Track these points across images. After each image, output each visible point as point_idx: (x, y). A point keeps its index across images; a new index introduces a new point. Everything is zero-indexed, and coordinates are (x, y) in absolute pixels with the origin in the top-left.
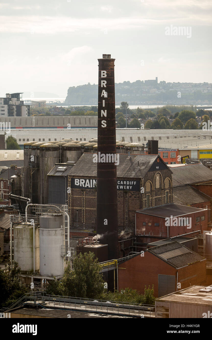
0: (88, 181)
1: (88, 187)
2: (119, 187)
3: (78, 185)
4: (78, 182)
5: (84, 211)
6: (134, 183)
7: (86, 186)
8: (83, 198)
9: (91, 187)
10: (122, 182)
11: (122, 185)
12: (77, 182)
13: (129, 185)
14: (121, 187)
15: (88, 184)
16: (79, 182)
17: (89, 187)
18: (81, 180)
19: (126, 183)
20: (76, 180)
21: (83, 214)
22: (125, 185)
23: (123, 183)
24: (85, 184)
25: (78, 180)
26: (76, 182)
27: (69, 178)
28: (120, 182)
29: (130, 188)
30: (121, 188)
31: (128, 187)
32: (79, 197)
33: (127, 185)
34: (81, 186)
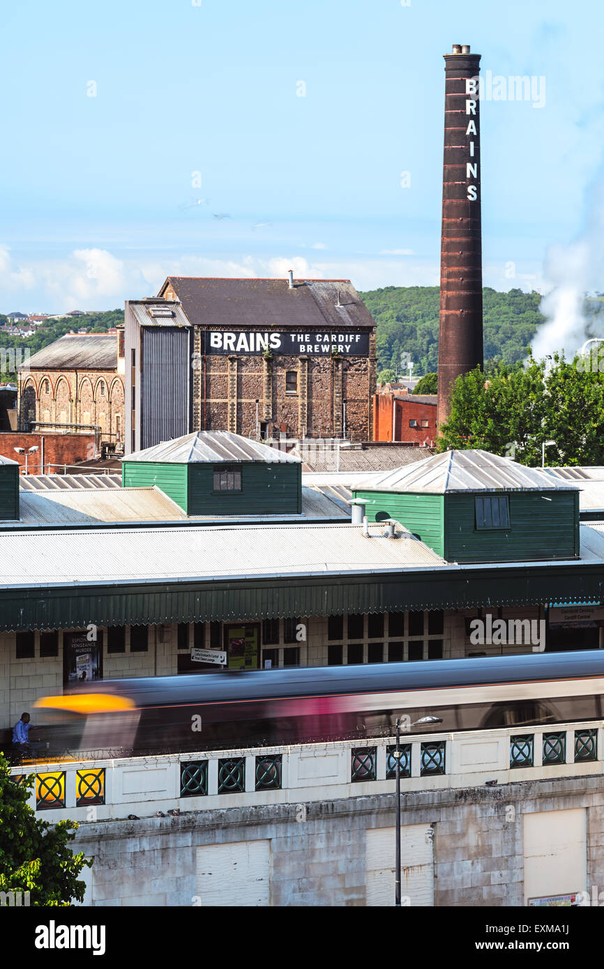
0: (243, 336)
1: (243, 350)
2: (320, 349)
3: (218, 346)
4: (218, 340)
5: (235, 407)
6: (355, 338)
7: (238, 349)
8: (231, 375)
9: (252, 349)
10: (326, 336)
11: (326, 343)
12: (216, 340)
13: (344, 343)
14: (325, 348)
15: (243, 344)
16: (222, 340)
17: (247, 350)
18: (226, 335)
19: (337, 339)
20: (213, 335)
21: (232, 413)
22: (334, 343)
23: (330, 338)
24: (235, 344)
25: (219, 335)
26: (213, 339)
27: (197, 332)
28: (323, 338)
29: (345, 349)
30: (323, 351)
31: (341, 348)
32: (222, 374)
33: (338, 343)
34: (226, 348)
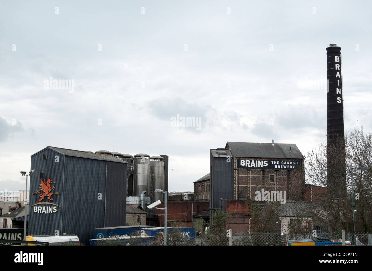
0: (253, 162)
1: (253, 167)
2: (283, 167)
3: (244, 165)
5: (250, 188)
6: (296, 163)
7: (251, 166)
8: (249, 176)
9: (257, 167)
10: (285, 162)
11: (285, 165)
12: (243, 163)
13: (292, 165)
15: (253, 164)
16: (245, 163)
17: (255, 167)
18: (247, 161)
19: (290, 163)
20: (241, 161)
21: (249, 191)
22: (288, 165)
23: (287, 163)
24: (250, 164)
25: (244, 161)
26: (241, 163)
27: (235, 160)
28: (284, 163)
30: (284, 168)
31: (291, 167)
32: (245, 176)
33: (290, 165)
34: (246, 166)
